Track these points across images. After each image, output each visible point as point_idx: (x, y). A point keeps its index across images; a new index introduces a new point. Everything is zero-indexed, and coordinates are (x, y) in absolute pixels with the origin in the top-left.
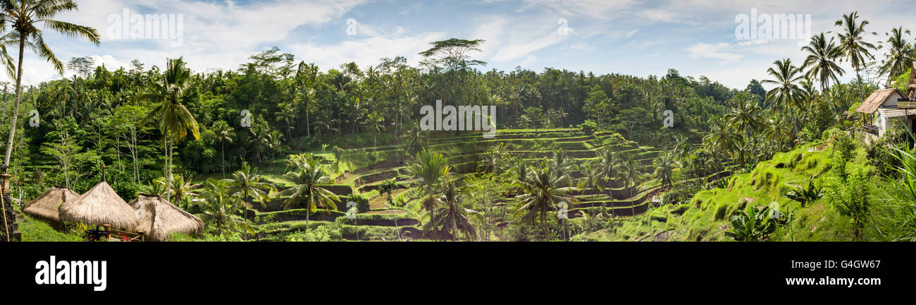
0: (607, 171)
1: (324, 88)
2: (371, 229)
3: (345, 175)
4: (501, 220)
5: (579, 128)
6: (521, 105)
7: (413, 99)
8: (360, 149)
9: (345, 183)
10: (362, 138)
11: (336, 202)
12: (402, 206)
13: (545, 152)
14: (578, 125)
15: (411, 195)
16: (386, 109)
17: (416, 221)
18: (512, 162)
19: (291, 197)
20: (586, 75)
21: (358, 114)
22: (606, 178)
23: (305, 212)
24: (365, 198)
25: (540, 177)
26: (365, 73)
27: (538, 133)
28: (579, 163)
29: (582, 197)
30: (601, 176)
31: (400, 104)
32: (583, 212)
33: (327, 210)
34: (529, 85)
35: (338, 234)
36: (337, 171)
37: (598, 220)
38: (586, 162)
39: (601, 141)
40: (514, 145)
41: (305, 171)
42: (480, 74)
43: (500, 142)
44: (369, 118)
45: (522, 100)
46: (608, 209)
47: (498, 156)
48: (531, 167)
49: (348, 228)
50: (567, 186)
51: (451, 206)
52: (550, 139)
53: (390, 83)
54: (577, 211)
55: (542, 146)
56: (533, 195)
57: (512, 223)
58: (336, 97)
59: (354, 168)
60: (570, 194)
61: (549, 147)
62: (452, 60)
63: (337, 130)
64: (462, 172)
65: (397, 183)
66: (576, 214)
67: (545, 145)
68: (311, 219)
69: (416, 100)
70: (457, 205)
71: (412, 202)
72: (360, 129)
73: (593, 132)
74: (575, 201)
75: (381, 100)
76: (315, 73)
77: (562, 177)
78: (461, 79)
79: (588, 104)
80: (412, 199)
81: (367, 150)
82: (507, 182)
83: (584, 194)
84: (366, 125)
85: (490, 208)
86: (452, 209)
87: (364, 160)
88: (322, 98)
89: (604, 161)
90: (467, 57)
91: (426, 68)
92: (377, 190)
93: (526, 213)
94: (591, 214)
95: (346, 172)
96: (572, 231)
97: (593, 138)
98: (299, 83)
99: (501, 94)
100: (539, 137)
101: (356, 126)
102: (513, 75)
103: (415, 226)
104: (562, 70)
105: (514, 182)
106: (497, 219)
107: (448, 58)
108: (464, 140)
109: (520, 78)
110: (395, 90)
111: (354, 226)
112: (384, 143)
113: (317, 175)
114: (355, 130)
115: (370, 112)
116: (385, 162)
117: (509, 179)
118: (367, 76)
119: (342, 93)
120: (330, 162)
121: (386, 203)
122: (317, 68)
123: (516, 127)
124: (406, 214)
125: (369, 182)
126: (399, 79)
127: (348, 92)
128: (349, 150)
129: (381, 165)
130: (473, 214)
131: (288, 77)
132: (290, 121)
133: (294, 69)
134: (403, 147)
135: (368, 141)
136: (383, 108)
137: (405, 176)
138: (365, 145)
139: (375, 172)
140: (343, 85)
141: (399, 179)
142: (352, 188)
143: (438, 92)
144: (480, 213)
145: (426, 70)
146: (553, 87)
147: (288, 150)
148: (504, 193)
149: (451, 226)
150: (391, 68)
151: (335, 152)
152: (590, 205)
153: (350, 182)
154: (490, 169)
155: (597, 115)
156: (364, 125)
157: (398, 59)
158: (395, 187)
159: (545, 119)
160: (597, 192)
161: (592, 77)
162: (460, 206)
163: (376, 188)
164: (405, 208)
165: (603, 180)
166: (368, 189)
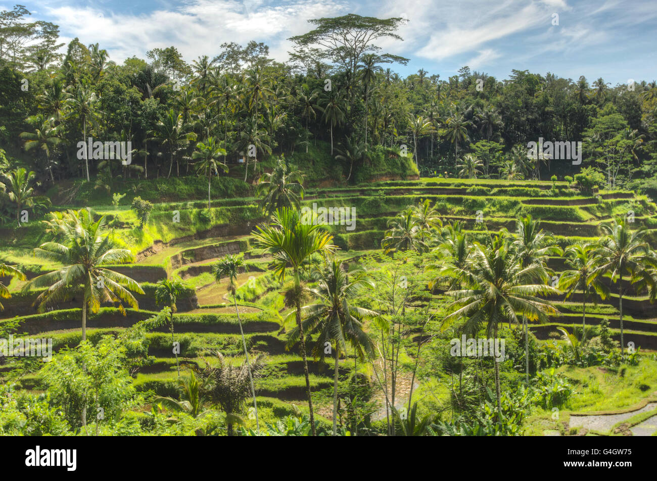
0: (616, 263)
1: (118, 91)
2: (200, 339)
3: (155, 248)
4: (419, 330)
5: (570, 182)
6: (465, 136)
7: (278, 119)
8: (181, 204)
9: (153, 261)
10: (186, 183)
11: (135, 293)
12: (253, 301)
13: (503, 220)
14: (567, 177)
15: (269, 282)
16: (229, 134)
17: (275, 326)
18: (444, 235)
19: (52, 288)
20: (591, 84)
21: (179, 142)
22: (614, 276)
23: (80, 314)
24: (190, 286)
25: (491, 264)
26: (194, 70)
27: (492, 187)
28: (563, 245)
29: (565, 304)
30: (605, 271)
31: (255, 127)
32: (564, 331)
33: (121, 308)
34: (483, 101)
35: (142, 348)
36: (139, 242)
37: (593, 349)
38: (580, 245)
39: (609, 208)
40: (449, 206)
41: (79, 240)
42: (396, 78)
43: (424, 199)
44: (198, 149)
45: (468, 127)
46: (612, 331)
47: (422, 223)
48: (476, 245)
49: (160, 338)
50: (539, 281)
51: (336, 301)
52: (514, 199)
53: (238, 89)
54: (554, 328)
55: (498, 211)
56: (476, 292)
57: (438, 337)
58: (140, 109)
59: (170, 236)
60: (544, 297)
61: (511, 213)
62: (349, 52)
63: (141, 168)
64: (357, 247)
65: (245, 263)
66: (552, 334)
67: (504, 208)
68: (90, 324)
69: (283, 121)
70: (345, 301)
71: (270, 295)
72: (183, 168)
73: (597, 191)
74: (551, 311)
75: (222, 118)
76: (101, 63)
77: (531, 267)
78: (363, 87)
79: (589, 140)
80: (271, 289)
81: (196, 206)
82: (435, 267)
83: (568, 300)
84: (194, 161)
85: (401, 310)
86: (336, 307)
87: (189, 223)
88: (113, 110)
89: (612, 244)
90: (374, 47)
91: (302, 64)
92: (211, 273)
93: (462, 321)
94: (579, 336)
95: (157, 242)
96: (542, 360)
97: (595, 201)
98: (70, 79)
99: (431, 116)
100: (494, 195)
101: (175, 163)
102: (454, 83)
103: (274, 334)
104: (544, 75)
105: (445, 268)
106: (413, 327)
107: (342, 48)
108: (363, 192)
109: (466, 88)
110: (247, 102)
111: (169, 335)
112: (225, 194)
113: (101, 247)
114: (174, 169)
115: (200, 139)
116: (225, 226)
117: (437, 263)
118: (197, 74)
119: (151, 103)
120: (129, 225)
121: (227, 295)
122: (103, 54)
123: (454, 174)
124: (259, 313)
125: (197, 261)
126: (253, 81)
127: (161, 102)
128: (164, 205)
129: (219, 231)
130: (371, 316)
131: (47, 66)
132: (51, 149)
133: (59, 51)
134: (258, 201)
135: (197, 189)
136: (223, 132)
137: (260, 251)
138: (191, 197)
139: (208, 242)
140: (153, 87)
141: (249, 256)
142: (168, 272)
143: (321, 109)
144: (385, 317)
145: (302, 68)
146: (527, 106)
147: (47, 204)
148: (427, 286)
149: (332, 335)
150: (241, 62)
151: (137, 206)
152: (579, 320)
153: (164, 258)
154: (405, 244)
155: (606, 159)
156: (190, 161)
157: (253, 46)
158: (242, 270)
159: (508, 163)
160: (596, 299)
161: (601, 89)
162: (351, 303)
163: (209, 269)
164: (259, 303)
165: (608, 279)
166: (195, 272)
